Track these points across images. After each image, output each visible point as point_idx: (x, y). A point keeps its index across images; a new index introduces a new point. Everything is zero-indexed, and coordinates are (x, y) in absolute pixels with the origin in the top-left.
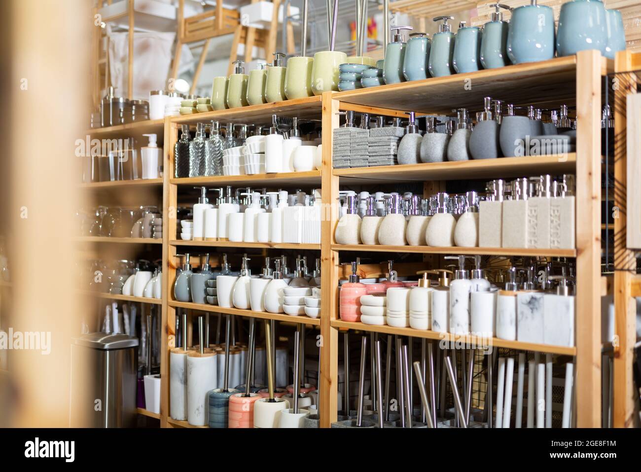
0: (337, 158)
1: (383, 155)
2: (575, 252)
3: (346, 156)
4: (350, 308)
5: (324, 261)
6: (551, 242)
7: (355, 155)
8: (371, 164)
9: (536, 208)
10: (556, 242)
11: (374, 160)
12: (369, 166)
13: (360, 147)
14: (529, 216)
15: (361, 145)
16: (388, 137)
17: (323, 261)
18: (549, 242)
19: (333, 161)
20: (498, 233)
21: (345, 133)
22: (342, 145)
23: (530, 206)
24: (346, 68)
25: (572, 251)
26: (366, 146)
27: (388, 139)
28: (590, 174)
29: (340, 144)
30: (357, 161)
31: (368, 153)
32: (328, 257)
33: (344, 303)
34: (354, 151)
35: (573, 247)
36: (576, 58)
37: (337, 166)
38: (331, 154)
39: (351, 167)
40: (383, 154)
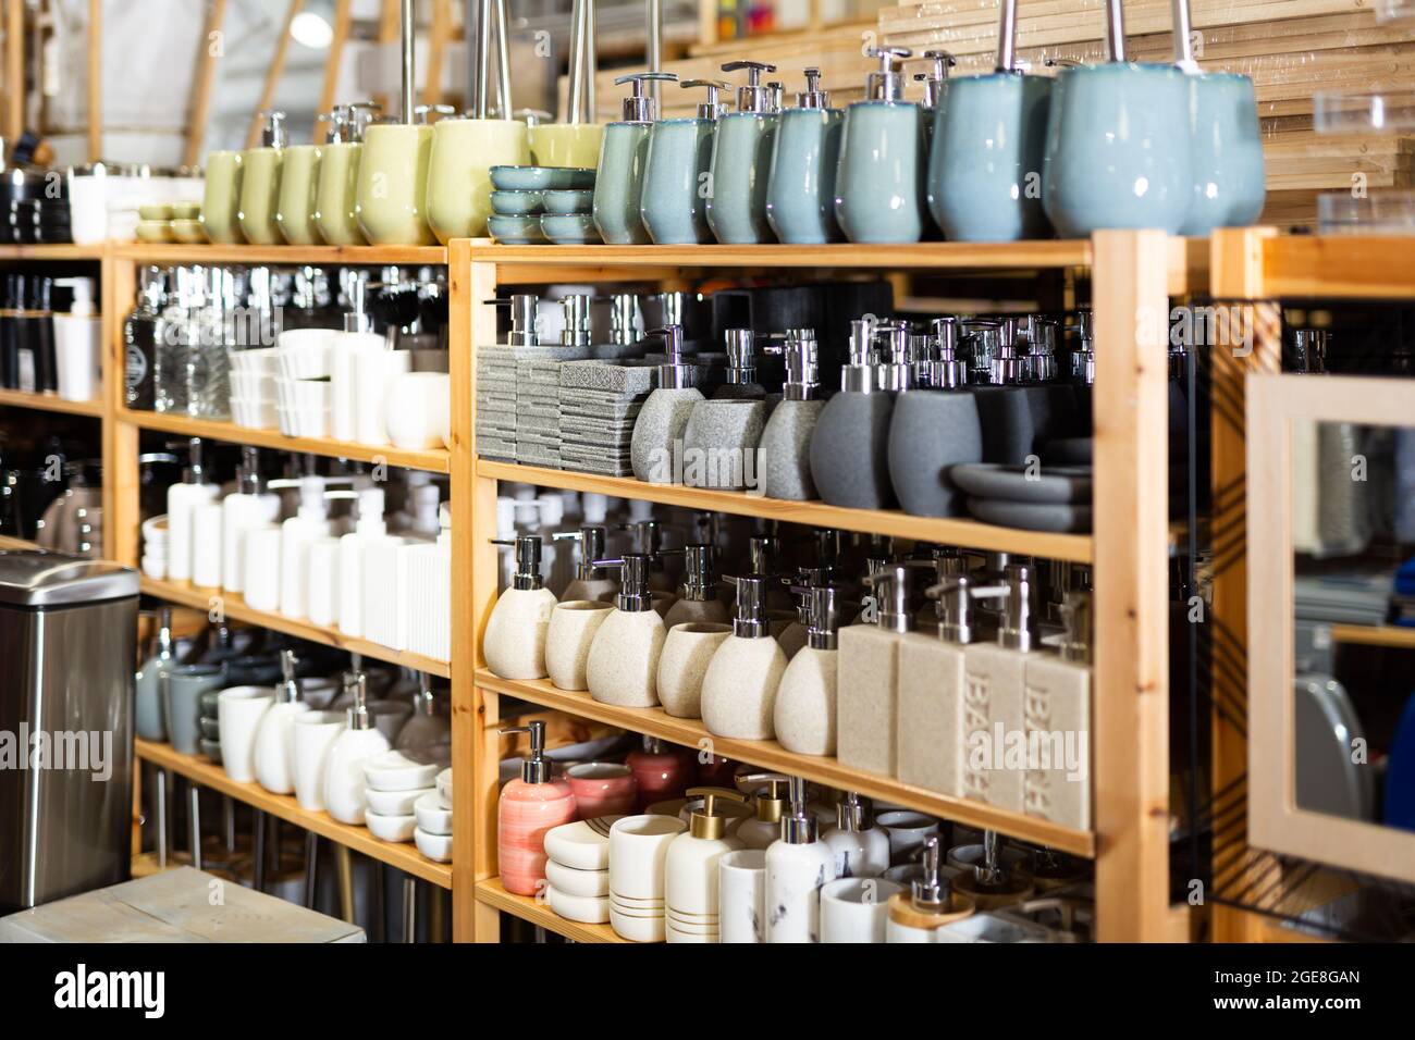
0: (485, 431)
1: (597, 445)
2: (1090, 845)
3: (506, 429)
4: (521, 860)
5: (459, 712)
6: (1026, 797)
7: (528, 431)
8: (567, 464)
9: (986, 683)
10: (1039, 800)
11: (575, 455)
12: (564, 469)
13: (539, 410)
14: (967, 700)
15: (544, 404)
16: (605, 395)
17: (455, 711)
18: (1022, 796)
19: (478, 436)
20: (886, 732)
21: (505, 364)
22: (497, 395)
23: (971, 672)
24: (506, 178)
25: (1080, 840)
26: (552, 410)
27: (607, 401)
28: (1132, 614)
29: (493, 392)
30: (533, 448)
31: (558, 432)
32: (467, 706)
33: (507, 843)
34: (527, 418)
35: (1083, 826)
36: (1092, 249)
37: (487, 452)
38: (470, 414)
39: (519, 463)
40: (595, 441)
